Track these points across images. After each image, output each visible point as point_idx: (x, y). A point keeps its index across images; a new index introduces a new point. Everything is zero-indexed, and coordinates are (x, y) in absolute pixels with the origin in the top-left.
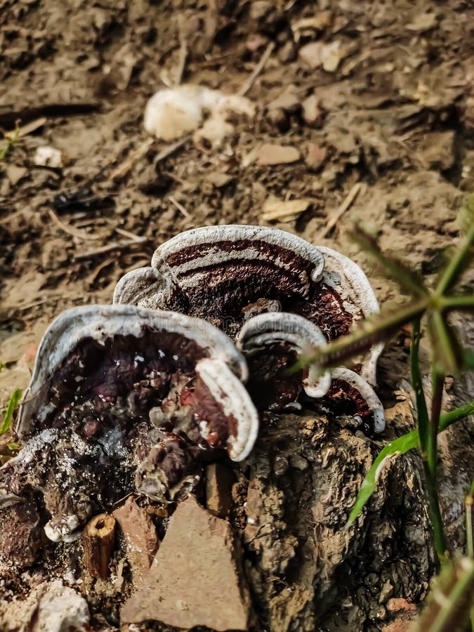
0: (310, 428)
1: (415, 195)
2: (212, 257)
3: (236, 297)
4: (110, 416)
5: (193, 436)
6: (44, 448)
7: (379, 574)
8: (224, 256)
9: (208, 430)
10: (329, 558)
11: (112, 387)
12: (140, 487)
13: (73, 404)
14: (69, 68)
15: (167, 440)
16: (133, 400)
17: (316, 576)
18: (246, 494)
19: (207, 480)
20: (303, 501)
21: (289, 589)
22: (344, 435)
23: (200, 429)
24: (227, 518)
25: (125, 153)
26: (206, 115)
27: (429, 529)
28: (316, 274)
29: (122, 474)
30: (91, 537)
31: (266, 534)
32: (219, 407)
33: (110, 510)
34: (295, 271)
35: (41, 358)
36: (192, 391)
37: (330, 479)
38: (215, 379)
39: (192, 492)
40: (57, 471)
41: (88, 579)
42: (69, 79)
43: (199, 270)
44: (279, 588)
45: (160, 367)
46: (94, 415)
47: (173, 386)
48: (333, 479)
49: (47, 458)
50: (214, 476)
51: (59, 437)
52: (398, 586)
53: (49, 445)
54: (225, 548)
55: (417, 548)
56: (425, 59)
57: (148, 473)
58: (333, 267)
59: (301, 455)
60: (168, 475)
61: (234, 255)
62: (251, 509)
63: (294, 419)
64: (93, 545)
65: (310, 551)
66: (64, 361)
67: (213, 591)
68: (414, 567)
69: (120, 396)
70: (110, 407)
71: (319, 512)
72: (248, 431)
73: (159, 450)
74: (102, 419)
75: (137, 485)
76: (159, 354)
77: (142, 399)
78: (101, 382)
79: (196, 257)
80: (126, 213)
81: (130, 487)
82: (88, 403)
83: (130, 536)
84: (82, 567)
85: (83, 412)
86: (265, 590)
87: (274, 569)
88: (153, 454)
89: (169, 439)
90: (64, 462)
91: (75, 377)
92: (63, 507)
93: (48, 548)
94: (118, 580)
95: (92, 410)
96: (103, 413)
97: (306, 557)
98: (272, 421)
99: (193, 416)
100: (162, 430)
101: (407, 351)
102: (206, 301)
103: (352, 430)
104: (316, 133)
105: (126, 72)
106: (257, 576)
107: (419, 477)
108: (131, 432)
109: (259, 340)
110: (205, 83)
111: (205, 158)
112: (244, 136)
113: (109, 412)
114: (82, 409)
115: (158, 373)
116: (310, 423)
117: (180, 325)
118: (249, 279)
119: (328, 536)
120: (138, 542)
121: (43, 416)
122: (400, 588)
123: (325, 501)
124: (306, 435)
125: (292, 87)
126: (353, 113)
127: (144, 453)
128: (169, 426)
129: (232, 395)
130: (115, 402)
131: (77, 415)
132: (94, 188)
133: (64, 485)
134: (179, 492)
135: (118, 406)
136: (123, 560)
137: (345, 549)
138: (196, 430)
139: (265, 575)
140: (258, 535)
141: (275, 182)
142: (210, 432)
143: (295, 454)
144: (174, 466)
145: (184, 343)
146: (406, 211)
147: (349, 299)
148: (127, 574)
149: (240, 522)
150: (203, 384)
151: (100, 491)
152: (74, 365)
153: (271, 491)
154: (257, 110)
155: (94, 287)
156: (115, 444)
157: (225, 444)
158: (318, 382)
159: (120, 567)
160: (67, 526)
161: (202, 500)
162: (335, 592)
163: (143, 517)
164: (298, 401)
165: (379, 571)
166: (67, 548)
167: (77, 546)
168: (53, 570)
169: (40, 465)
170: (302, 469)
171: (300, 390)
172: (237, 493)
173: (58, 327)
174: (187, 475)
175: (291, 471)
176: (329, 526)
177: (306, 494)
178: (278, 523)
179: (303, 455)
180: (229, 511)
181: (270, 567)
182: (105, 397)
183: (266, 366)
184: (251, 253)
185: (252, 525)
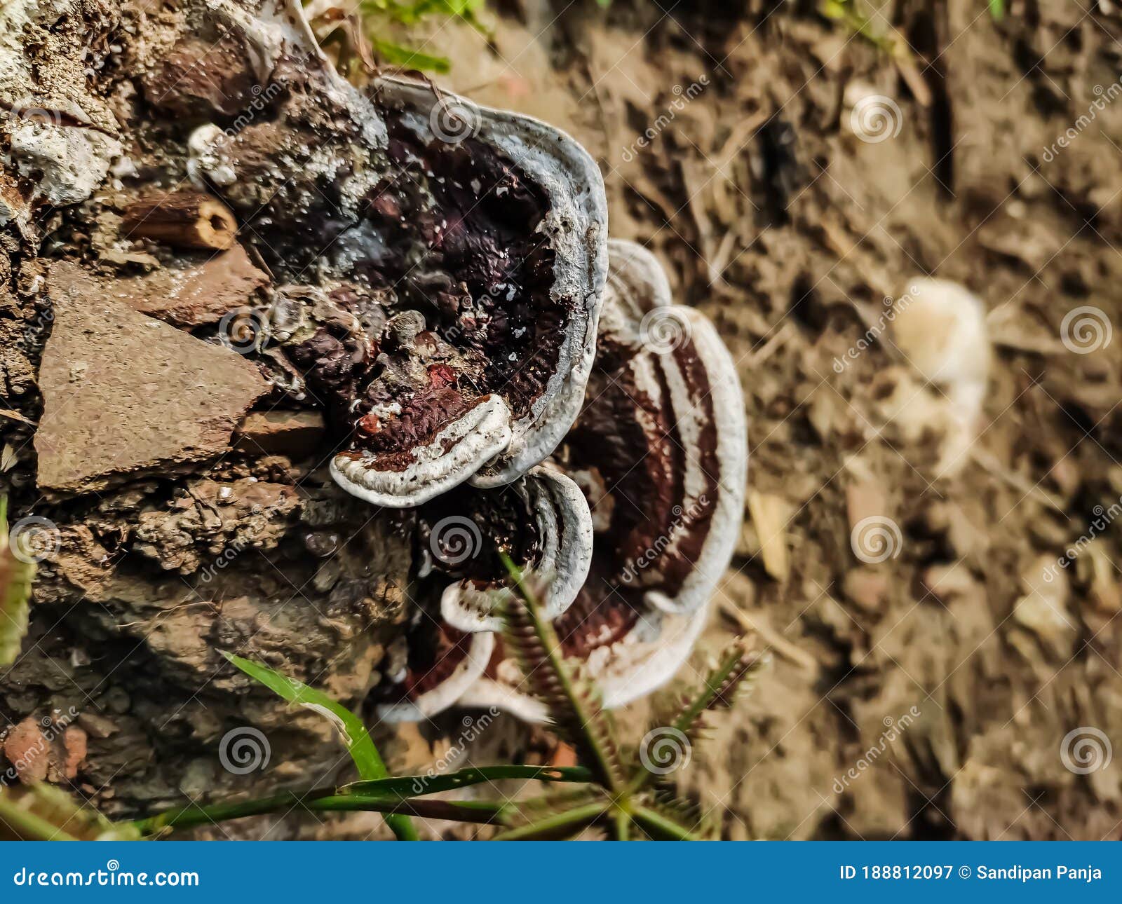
0: (388, 594)
1: (795, 768)
2: (688, 414)
3: (616, 456)
4: (410, 239)
5: (375, 390)
6: (354, 124)
7: (129, 712)
8: (690, 437)
9: (385, 416)
10: (159, 629)
11: (461, 243)
12: (285, 294)
13: (431, 174)
14: (1017, 143)
15: (366, 342)
16: (437, 280)
17: (127, 606)
18: (271, 481)
19: (297, 412)
20: (258, 582)
21: (105, 559)
22: (374, 652)
23: (387, 401)
24: (231, 448)
25: (868, 246)
26: (937, 390)
27: (206, 800)
28: (658, 599)
29: (305, 260)
30: (197, 208)
31: (202, 519)
32: (426, 436)
33: (243, 239)
34: (664, 561)
35: (514, 121)
36: (454, 386)
37: (298, 630)
38: (475, 429)
39: (275, 387)
40: (312, 147)
41: (122, 200)
42: (997, 144)
43: (666, 392)
44: (107, 540)
45: (497, 328)
46: (411, 210)
47: (462, 352)
48: (298, 635)
49: (336, 130)
50: (303, 425)
51: (372, 152)
52: (109, 745)
53: (358, 134)
54: (178, 447)
55: (173, 780)
56: (1036, 779)
57: (309, 308)
58: (670, 628)
59: (339, 580)
60: (306, 344)
61: (692, 454)
62: (245, 491)
63: (403, 566)
64: (182, 212)
65: (170, 595)
66: (508, 161)
67: (103, 427)
68: (140, 774)
69: (444, 258)
70: (426, 240)
71: (240, 609)
72: (385, 490)
73: (350, 329)
74: (405, 226)
75: (289, 288)
76: (520, 329)
77: (439, 297)
78: (469, 225)
79: (689, 385)
80: (760, 248)
81: (283, 274)
82: (432, 201)
83: (199, 276)
84: (143, 189)
85: (416, 191)
86: (104, 516)
87: (140, 532)
88: (342, 317)
89: (369, 345)
90: (329, 160)
91: (481, 180)
92: (250, 158)
93: (176, 128)
94: (120, 252)
95: (421, 208)
96: (415, 228)
97: (162, 588)
98: (399, 525)
99: (409, 390)
100: (385, 331)
101: (519, 758)
102: (609, 403)
103: (382, 666)
104: (905, 588)
105: (1011, 244)
106: (129, 503)
107: (298, 782)
108: (380, 276)
109: (544, 504)
110: (993, 387)
111: (859, 389)
112: (900, 459)
113: (417, 238)
114: (422, 190)
115: (485, 326)
116: (398, 594)
117: (572, 366)
118: (648, 479)
119: (198, 626)
120: (188, 291)
121: (410, 122)
122: (104, 749)
123: (259, 621)
124: (375, 589)
125: (985, 541)
126: (940, 654)
127: (344, 299)
128: (392, 345)
129: (448, 461)
130: (435, 249)
131: (412, 183)
132: (805, 192)
133: (288, 160)
134: (276, 364)
135: (426, 254)
136: (156, 263)
137: (176, 655)
138: (386, 395)
139: (130, 516)
140: (200, 505)
141: (816, 515)
142: (381, 420)
143: (342, 569)
144: (321, 356)
145: (539, 373)
146: (767, 751)
147: (613, 659)
148: (130, 270)
149: (223, 470)
150: (468, 407)
151: (277, 223)
152: (500, 178)
153: (278, 527)
154: (946, 482)
155: (630, 195)
156: (360, 247)
157: (361, 445)
158: (468, 607)
159: (143, 258)
160: (215, 166)
161: (262, 405)
162: (97, 636)
163: (231, 299)
164: (433, 573)
165: (134, 711)
166: (176, 161)
167: (179, 179)
168: (138, 137)
169: (326, 118)
170: (316, 581)
171: (456, 575)
172: (274, 466)
173: (568, 150)
174: (305, 379)
175: (312, 561)
176: (215, 628)
177: (269, 587)
178: (221, 539)
179: (339, 582)
180: (241, 451)
181: (145, 527)
182: (444, 231)
183: (497, 518)
184: (695, 482)
185: (218, 493)
